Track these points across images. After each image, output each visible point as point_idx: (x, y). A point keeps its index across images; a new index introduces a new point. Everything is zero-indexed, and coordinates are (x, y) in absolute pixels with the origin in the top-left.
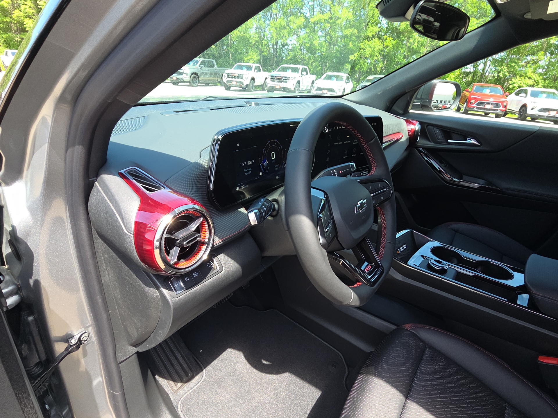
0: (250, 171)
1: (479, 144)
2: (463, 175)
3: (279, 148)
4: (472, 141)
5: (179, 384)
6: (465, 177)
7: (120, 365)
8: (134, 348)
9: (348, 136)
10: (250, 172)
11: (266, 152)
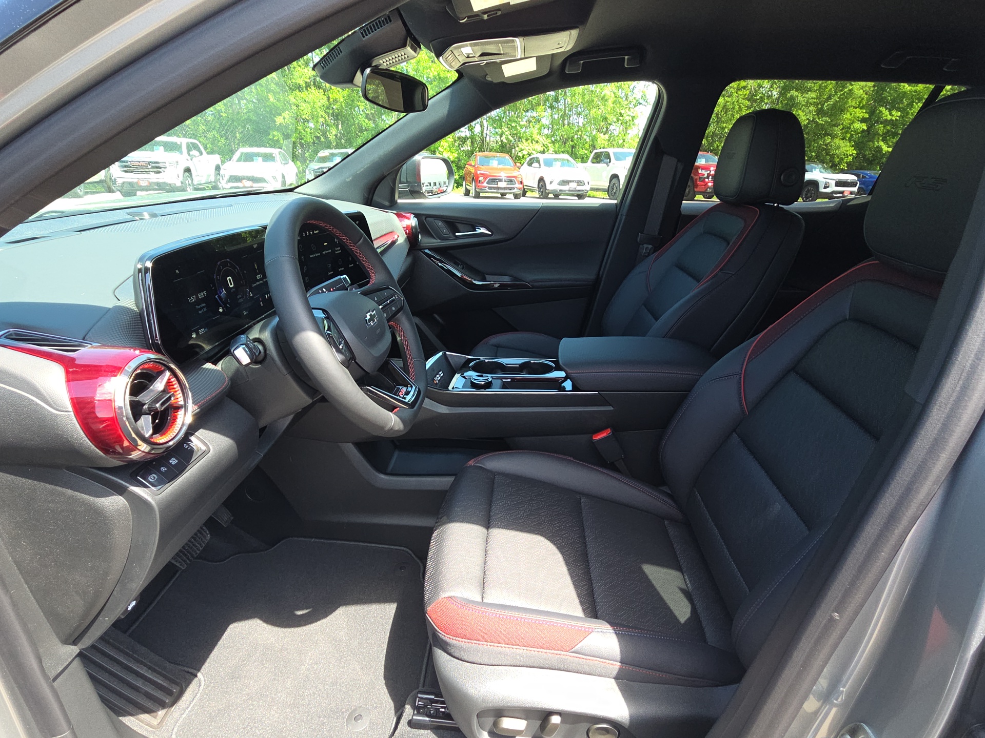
0: (204, 307)
1: (490, 233)
2: (486, 276)
3: (235, 270)
4: (483, 230)
5: (161, 713)
6: (488, 277)
7: (55, 684)
8: (73, 647)
9: (326, 244)
10: (205, 309)
11: (220, 277)
